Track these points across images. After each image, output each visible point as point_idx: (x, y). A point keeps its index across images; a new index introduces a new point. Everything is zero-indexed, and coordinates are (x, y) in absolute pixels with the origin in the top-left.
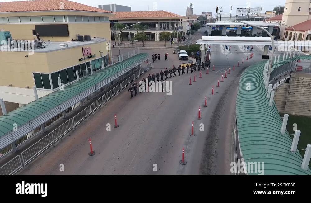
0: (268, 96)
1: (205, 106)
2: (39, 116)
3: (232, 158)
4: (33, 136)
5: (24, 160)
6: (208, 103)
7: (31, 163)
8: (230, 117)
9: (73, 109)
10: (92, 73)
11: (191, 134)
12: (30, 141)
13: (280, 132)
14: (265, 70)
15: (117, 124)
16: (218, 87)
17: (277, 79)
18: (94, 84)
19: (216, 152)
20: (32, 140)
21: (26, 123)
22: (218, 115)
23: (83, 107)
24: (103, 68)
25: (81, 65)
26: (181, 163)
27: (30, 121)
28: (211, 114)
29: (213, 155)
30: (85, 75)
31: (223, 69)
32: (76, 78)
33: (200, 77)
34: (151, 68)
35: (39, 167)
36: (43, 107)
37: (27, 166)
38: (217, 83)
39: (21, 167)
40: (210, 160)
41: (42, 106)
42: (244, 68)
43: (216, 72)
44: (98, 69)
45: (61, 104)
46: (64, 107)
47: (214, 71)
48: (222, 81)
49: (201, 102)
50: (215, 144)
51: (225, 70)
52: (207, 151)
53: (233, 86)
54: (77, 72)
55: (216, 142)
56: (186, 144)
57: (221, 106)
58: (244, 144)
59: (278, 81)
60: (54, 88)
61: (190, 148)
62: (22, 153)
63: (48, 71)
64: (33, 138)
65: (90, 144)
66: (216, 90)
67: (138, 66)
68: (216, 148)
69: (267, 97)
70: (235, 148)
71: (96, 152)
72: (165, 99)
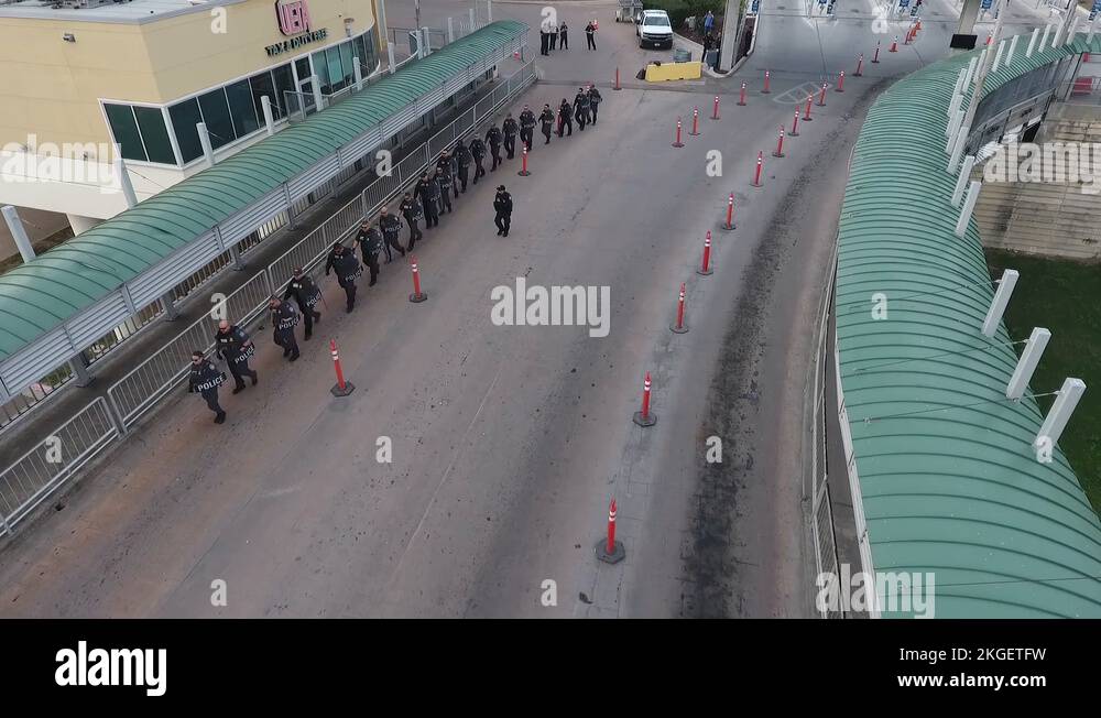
0: (955, 200)
1: (728, 227)
2: (151, 266)
3: (806, 405)
4: (137, 330)
5: (121, 410)
6: (739, 216)
7: (146, 419)
8: (813, 268)
9: (263, 236)
10: (319, 101)
11: (676, 324)
12: (131, 347)
13: (979, 329)
14: (957, 99)
15: (421, 290)
16: (779, 155)
17: (994, 129)
18: (331, 149)
19: (754, 385)
20: (135, 344)
21: (110, 293)
22: (771, 260)
23: (297, 228)
24: (359, 83)
25: (276, 70)
26: (638, 420)
27: (121, 286)
28: (746, 257)
29: (745, 396)
30: (295, 108)
31: (800, 87)
32: (262, 119)
33: (715, 118)
34: (536, 81)
35: (172, 432)
36: (161, 236)
37: (134, 429)
38: (775, 140)
39: (114, 433)
40: (733, 411)
41: (155, 231)
42: (881, 84)
43: (775, 99)
44: (340, 86)
45: (221, 223)
46: (232, 235)
47: (767, 92)
48: (794, 134)
49: (713, 214)
50: (754, 359)
51: (810, 89)
52: (725, 381)
53: (832, 151)
54: (265, 100)
55: (757, 353)
56: (658, 358)
57: (781, 226)
58: (854, 368)
59: (997, 134)
60: (187, 159)
61: (670, 373)
62: (109, 391)
63: (158, 97)
64: (138, 336)
65: (336, 358)
66: (771, 166)
67: (488, 74)
68: (756, 374)
69: (952, 201)
70: (820, 374)
71: (355, 385)
72: (588, 199)
